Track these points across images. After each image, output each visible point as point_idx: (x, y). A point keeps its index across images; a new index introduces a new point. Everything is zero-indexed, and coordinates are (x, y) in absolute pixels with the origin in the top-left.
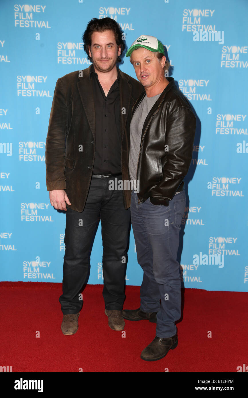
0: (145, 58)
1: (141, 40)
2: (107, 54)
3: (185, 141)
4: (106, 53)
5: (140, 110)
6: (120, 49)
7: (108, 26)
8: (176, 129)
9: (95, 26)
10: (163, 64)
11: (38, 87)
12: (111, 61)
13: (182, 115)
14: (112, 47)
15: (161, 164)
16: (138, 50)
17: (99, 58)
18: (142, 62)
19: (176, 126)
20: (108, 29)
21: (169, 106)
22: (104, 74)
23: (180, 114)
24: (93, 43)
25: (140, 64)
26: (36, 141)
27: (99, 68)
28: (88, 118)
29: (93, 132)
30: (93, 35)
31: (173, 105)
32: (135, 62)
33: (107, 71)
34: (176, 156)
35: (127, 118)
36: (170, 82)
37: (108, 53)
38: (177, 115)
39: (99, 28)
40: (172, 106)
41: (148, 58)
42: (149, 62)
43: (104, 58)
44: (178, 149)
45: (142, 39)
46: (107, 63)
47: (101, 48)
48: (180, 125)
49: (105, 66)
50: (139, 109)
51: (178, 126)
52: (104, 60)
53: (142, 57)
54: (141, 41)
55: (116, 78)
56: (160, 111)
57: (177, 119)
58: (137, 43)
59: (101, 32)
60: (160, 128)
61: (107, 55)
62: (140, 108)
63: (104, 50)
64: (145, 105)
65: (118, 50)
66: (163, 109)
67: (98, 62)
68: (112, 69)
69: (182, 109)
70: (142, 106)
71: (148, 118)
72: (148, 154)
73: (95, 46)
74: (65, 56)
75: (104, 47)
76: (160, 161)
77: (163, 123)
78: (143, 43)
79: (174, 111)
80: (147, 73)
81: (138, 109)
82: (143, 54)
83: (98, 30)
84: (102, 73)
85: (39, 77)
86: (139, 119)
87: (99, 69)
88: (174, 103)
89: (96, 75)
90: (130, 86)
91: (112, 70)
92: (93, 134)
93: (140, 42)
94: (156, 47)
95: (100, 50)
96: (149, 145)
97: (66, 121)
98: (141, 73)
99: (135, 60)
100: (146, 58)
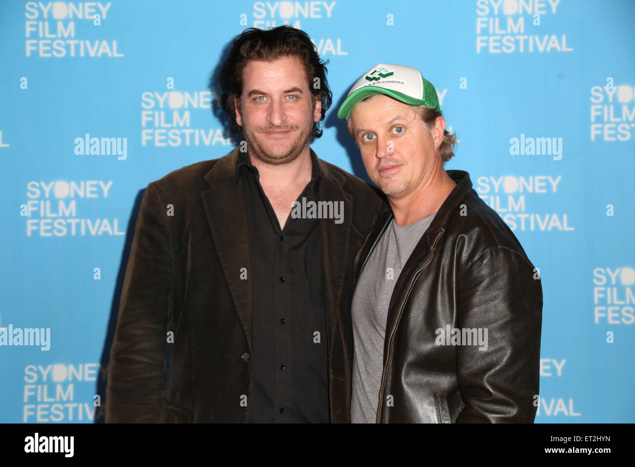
0: (389, 120)
1: (378, 76)
2: (286, 115)
3: (513, 344)
4: (283, 114)
5: (377, 260)
6: (318, 105)
7: (287, 46)
8: (486, 311)
9: (252, 47)
10: (437, 135)
11: (87, 209)
12: (296, 134)
13: (501, 272)
14: (297, 97)
15: (448, 415)
16: (369, 102)
17: (263, 126)
18: (381, 132)
19: (486, 302)
20: (287, 53)
21: (460, 245)
22: (276, 167)
23: (493, 270)
24: (246, 90)
25: (374, 137)
26: (76, 360)
27: (263, 152)
28: (231, 288)
29: (245, 328)
30: (247, 70)
31: (472, 244)
32: (362, 132)
33: (283, 160)
34: (490, 389)
35: (342, 284)
36: (457, 183)
37: (287, 113)
38: (485, 271)
39: (264, 51)
40: (468, 247)
41: (397, 122)
42: (400, 131)
43: (278, 127)
44: (497, 368)
45: (380, 75)
46: (284, 138)
47: (269, 102)
48: (496, 298)
49: (278, 146)
50: (374, 260)
51: (491, 300)
52: (276, 130)
53: (380, 120)
54: (379, 79)
55: (309, 179)
56: (436, 261)
57: (486, 282)
58: (368, 83)
59: (269, 61)
60: (439, 308)
61: (284, 118)
62: (378, 255)
63: (276, 106)
64: (392, 247)
65: (314, 107)
66: (445, 254)
67: (260, 137)
68: (299, 154)
69: (497, 254)
70: (385, 248)
71: (403, 280)
72: (410, 385)
73: (254, 96)
74: (163, 125)
75: (276, 98)
76: (446, 404)
77: (446, 294)
78: (384, 84)
79: (476, 258)
80: (397, 161)
81: (371, 259)
82: (384, 110)
83: (260, 57)
84: (271, 166)
85: (89, 183)
86: (375, 285)
87: (262, 155)
88: (475, 236)
89: (255, 172)
90: (348, 198)
91: (299, 157)
92: (247, 333)
93: (374, 81)
94: (418, 94)
95: (267, 105)
96: (410, 358)
97: (169, 297)
98: (380, 159)
99: (361, 128)
100: (391, 122)
